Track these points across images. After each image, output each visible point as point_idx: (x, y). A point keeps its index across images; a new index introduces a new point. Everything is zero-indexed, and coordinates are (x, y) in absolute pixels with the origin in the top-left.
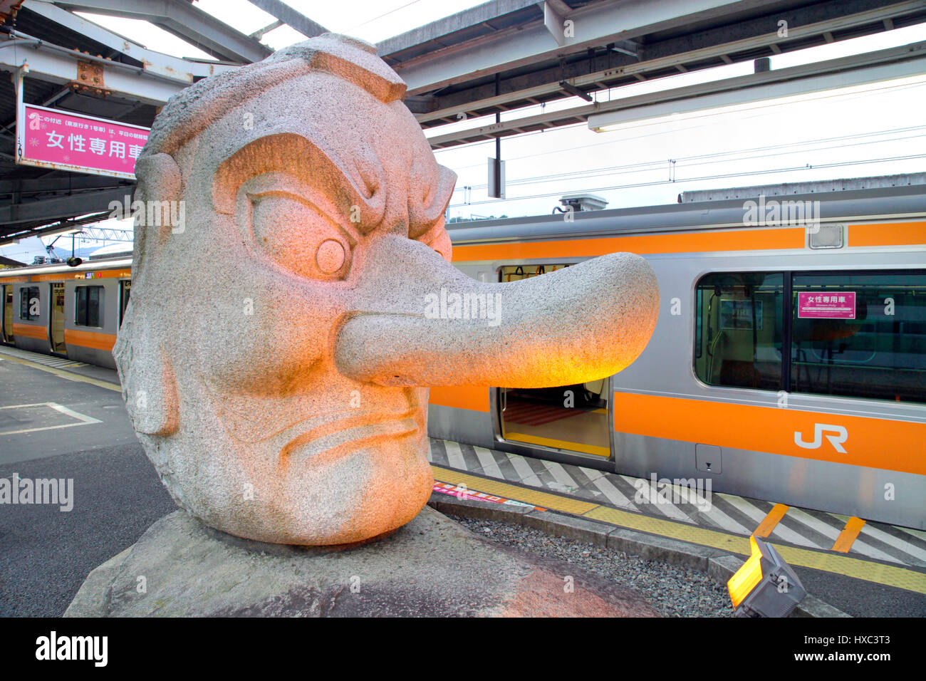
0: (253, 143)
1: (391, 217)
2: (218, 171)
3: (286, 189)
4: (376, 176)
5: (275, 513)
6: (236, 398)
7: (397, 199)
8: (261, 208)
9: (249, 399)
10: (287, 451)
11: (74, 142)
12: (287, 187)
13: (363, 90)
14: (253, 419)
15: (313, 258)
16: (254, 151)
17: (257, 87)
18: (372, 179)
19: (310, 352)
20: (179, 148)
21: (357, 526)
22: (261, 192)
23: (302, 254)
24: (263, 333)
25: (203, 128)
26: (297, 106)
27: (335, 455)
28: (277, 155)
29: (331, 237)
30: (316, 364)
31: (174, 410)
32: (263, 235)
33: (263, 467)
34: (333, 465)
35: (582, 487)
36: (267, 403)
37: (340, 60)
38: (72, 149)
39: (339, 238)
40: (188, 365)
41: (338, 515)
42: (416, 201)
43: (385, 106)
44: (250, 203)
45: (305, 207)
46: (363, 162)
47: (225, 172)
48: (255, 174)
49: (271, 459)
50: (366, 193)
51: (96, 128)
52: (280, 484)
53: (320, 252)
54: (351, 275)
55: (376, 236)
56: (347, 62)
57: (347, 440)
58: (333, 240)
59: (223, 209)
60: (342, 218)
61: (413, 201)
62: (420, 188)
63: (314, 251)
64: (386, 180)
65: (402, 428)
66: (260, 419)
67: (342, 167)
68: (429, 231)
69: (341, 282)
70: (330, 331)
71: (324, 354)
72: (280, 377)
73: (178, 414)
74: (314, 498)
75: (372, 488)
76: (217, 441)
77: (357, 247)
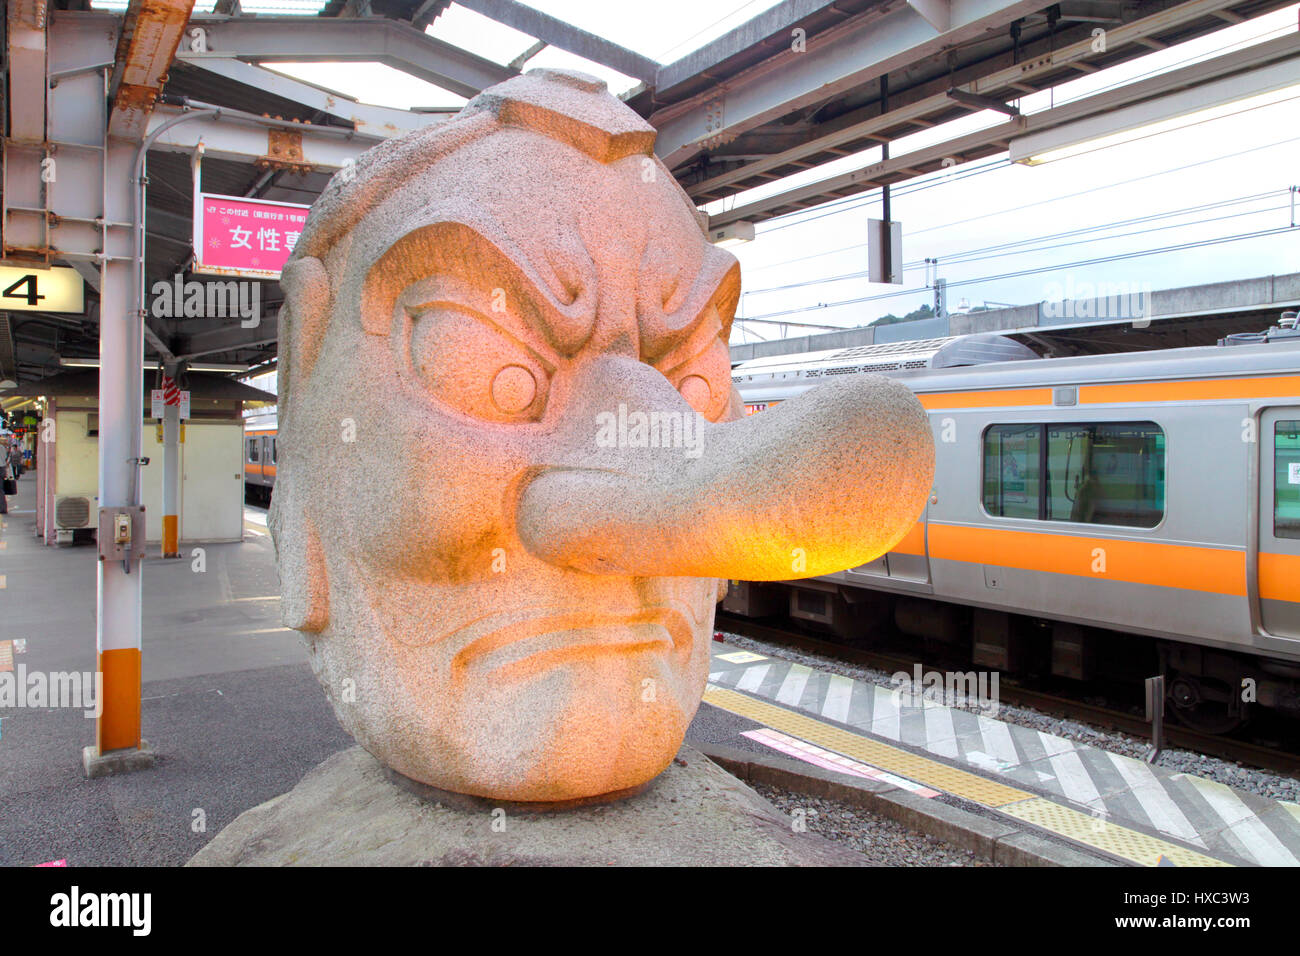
0: (405, 238)
1: (604, 330)
2: (368, 278)
3: (450, 299)
4: (577, 271)
5: (445, 746)
6: (395, 584)
7: (614, 304)
8: (421, 327)
9: (411, 585)
10: (464, 659)
11: (265, 239)
12: (452, 295)
13: (571, 148)
14: (417, 613)
15: (487, 392)
16: (408, 248)
17: (424, 158)
18: (572, 278)
19: (473, 522)
20: (330, 249)
21: (550, 774)
22: (420, 304)
23: (471, 387)
24: (410, 495)
25: (357, 220)
26: (470, 182)
27: (527, 670)
28: (438, 253)
29: (514, 362)
30: (488, 538)
31: (322, 598)
32: (421, 362)
33: (430, 681)
34: (524, 684)
35: (1025, 763)
36: (435, 592)
37: (536, 109)
38: (262, 248)
39: (526, 362)
40: (336, 538)
41: (523, 755)
42: (651, 304)
43: (604, 168)
44: (409, 319)
45: (477, 322)
46: (558, 254)
47: (377, 278)
48: (414, 279)
49: (440, 671)
50: (564, 298)
51: (293, 218)
52: (452, 706)
53: (497, 383)
54: (548, 414)
55: (585, 357)
56: (546, 111)
57: (542, 649)
58: (518, 366)
59: (375, 329)
60: (530, 335)
61: (644, 304)
62: (655, 285)
63: (488, 382)
64: (598, 277)
65: (628, 636)
66: (426, 613)
67: (524, 263)
68: (683, 347)
69: (535, 425)
70: (506, 493)
71: (496, 525)
72: (441, 556)
73: (327, 603)
74: (496, 729)
75: (570, 720)
76: (372, 641)
77: (557, 374)
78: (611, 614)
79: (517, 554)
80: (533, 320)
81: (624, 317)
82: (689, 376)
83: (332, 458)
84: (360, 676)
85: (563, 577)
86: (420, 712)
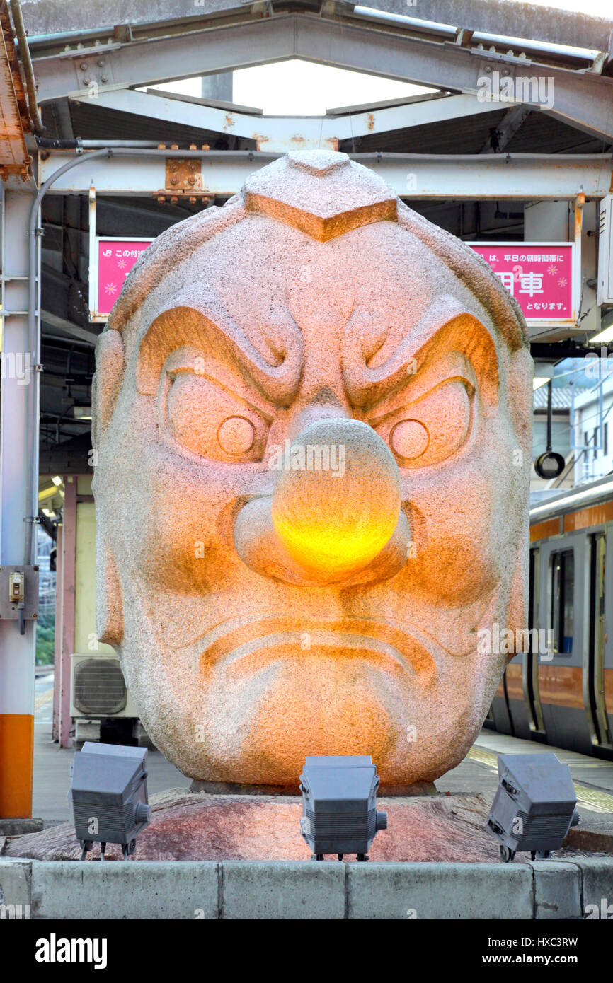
0: (158, 319)
1: (308, 385)
2: (141, 349)
3: (191, 366)
4: (282, 339)
6: (162, 596)
7: (315, 363)
8: (174, 388)
10: (211, 657)
12: (192, 362)
13: (297, 230)
14: (178, 620)
15: (215, 438)
16: (162, 327)
17: (188, 246)
18: (278, 345)
20: (126, 323)
22: (173, 369)
23: (203, 435)
25: (143, 299)
28: (181, 330)
29: (235, 414)
31: (117, 611)
32: (171, 416)
36: (189, 602)
37: (269, 200)
39: (246, 414)
42: (352, 361)
44: (168, 381)
45: (209, 383)
46: (268, 326)
47: (146, 349)
48: (171, 350)
49: (193, 668)
50: (273, 361)
52: (201, 697)
53: (222, 431)
54: (267, 456)
55: (296, 408)
56: (275, 202)
57: (262, 648)
58: (239, 417)
59: (146, 390)
60: (249, 392)
61: (346, 361)
62: (356, 345)
63: (216, 430)
64: (302, 342)
65: (332, 640)
66: (183, 620)
67: (237, 335)
68: (398, 396)
69: (256, 464)
70: (221, 517)
71: (213, 541)
72: (179, 568)
73: (121, 616)
74: (228, 712)
75: (270, 700)
76: (148, 644)
77: (274, 423)
78: (314, 620)
79: (241, 569)
80: (249, 381)
81: (324, 374)
82: (405, 421)
83: (117, 494)
84: (141, 674)
85: (277, 587)
86: (177, 701)
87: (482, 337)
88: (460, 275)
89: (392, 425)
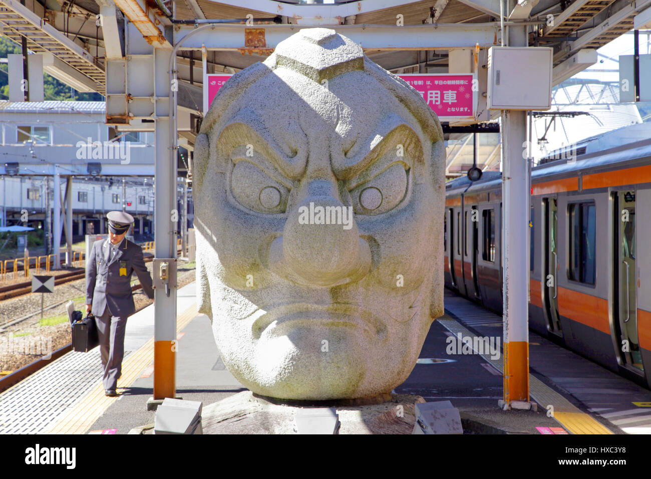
0: (225, 129)
1: (311, 168)
2: (217, 146)
3: (243, 157)
7: (315, 155)
8: (234, 169)
10: (258, 326)
14: (239, 303)
16: (227, 133)
18: (293, 145)
20: (210, 130)
22: (234, 159)
23: (251, 197)
27: (281, 331)
28: (238, 136)
29: (269, 185)
31: (207, 297)
32: (233, 186)
33: (244, 336)
39: (276, 186)
43: (319, 85)
44: (233, 165)
45: (254, 167)
47: (220, 146)
49: (248, 331)
53: (262, 196)
54: (288, 209)
55: (304, 181)
58: (271, 187)
59: (220, 170)
60: (277, 172)
61: (333, 154)
62: (339, 145)
64: (307, 143)
67: (269, 139)
68: (364, 173)
73: (210, 300)
77: (292, 190)
80: (277, 165)
81: (320, 162)
87: (413, 137)
88: (402, 100)
89: (360, 190)
